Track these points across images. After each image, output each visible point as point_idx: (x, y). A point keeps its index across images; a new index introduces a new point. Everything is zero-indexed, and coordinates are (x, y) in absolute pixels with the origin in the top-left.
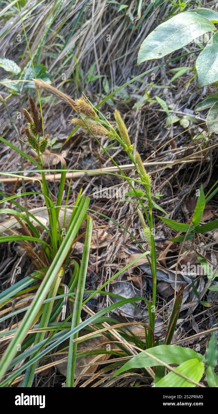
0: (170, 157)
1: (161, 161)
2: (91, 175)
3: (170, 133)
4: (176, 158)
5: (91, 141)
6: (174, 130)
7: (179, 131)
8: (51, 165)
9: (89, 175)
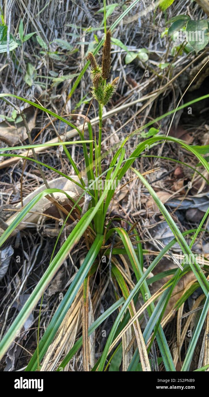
0: (137, 95)
1: (129, 102)
2: (71, 137)
3: (122, 74)
4: (142, 95)
5: (52, 103)
6: (125, 69)
7: (129, 69)
8: (23, 141)
9: (69, 138)
